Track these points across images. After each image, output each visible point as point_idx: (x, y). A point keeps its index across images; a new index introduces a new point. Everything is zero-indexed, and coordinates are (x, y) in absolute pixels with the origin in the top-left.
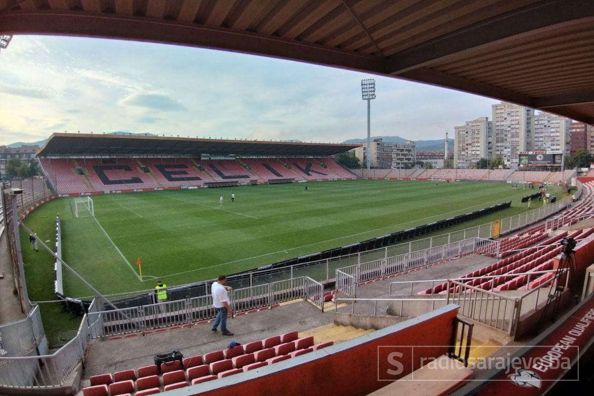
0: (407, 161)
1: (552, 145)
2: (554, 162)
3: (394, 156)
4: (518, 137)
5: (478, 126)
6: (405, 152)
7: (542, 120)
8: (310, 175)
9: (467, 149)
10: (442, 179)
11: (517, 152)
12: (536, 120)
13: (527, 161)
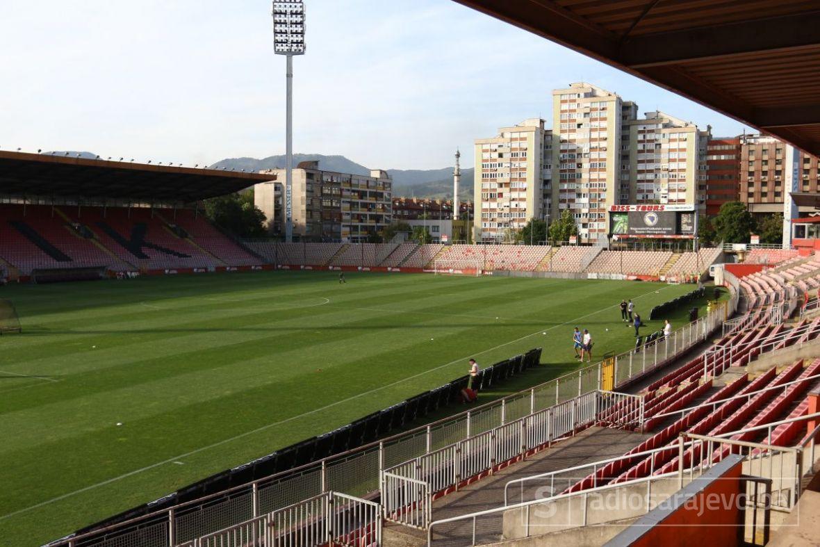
0: (373, 223)
1: (670, 190)
2: (679, 231)
3: (345, 207)
4: (604, 170)
5: (522, 139)
6: (369, 200)
7: (652, 131)
8: (144, 256)
9: (501, 195)
10: (454, 270)
11: (602, 206)
12: (640, 132)
13: (626, 228)
